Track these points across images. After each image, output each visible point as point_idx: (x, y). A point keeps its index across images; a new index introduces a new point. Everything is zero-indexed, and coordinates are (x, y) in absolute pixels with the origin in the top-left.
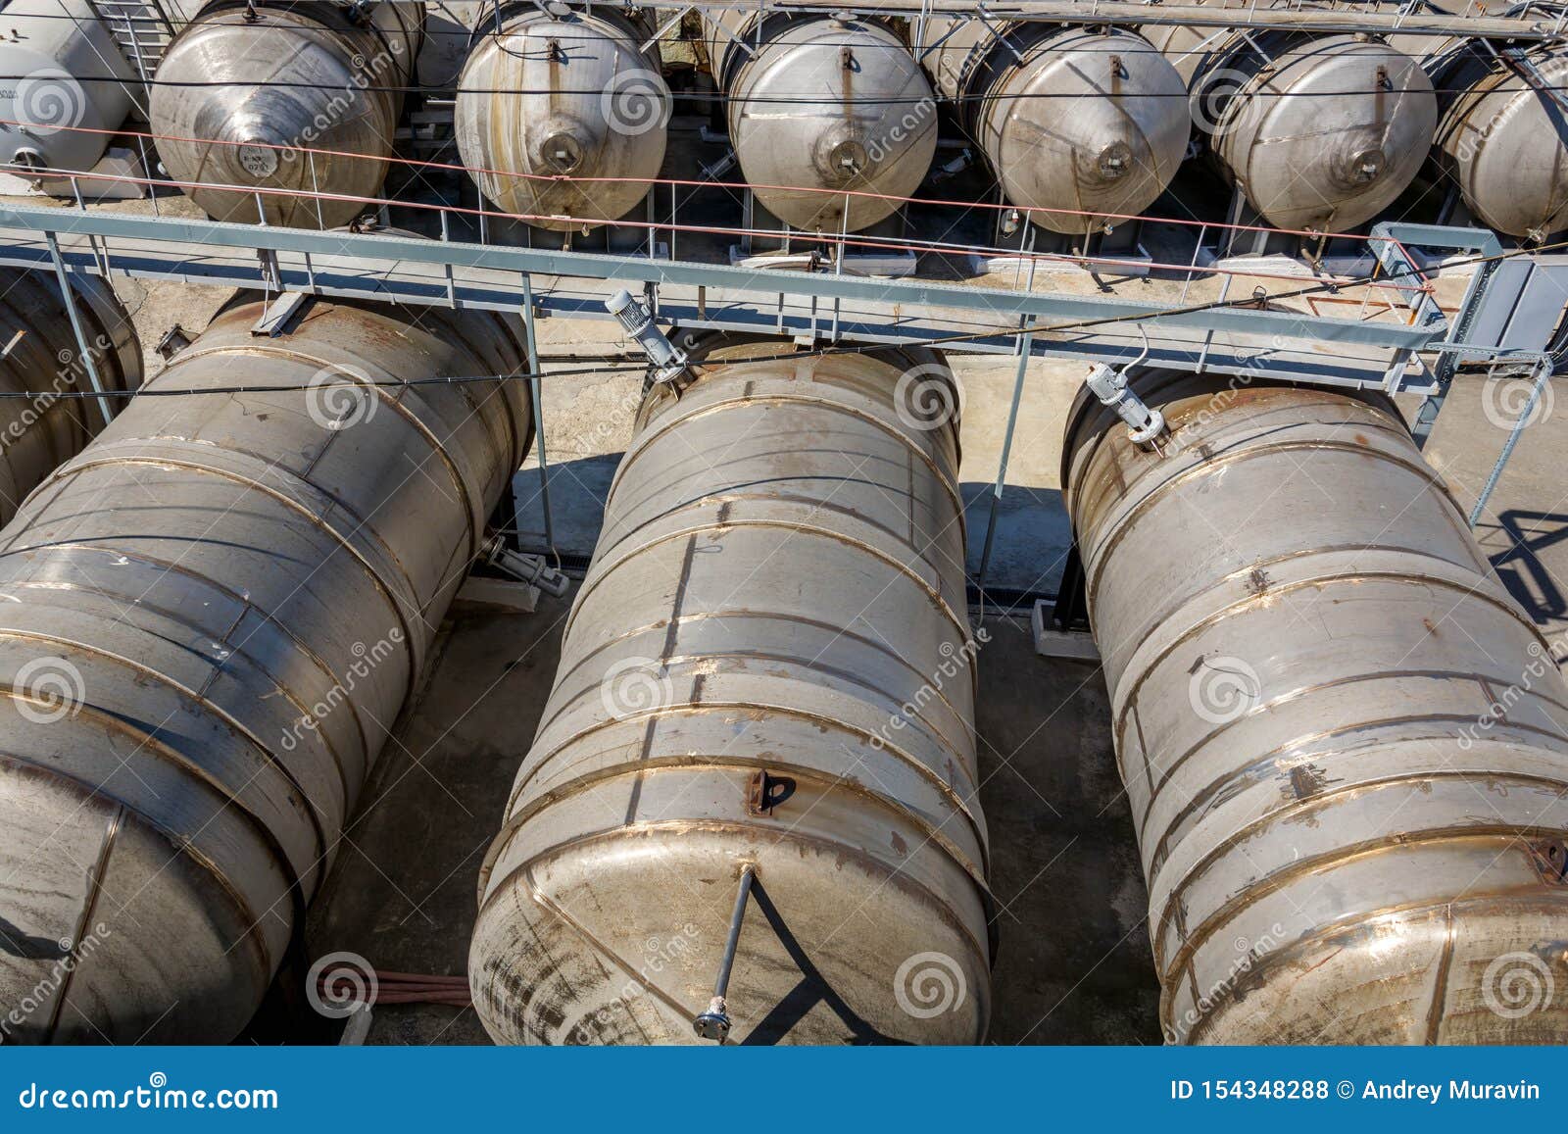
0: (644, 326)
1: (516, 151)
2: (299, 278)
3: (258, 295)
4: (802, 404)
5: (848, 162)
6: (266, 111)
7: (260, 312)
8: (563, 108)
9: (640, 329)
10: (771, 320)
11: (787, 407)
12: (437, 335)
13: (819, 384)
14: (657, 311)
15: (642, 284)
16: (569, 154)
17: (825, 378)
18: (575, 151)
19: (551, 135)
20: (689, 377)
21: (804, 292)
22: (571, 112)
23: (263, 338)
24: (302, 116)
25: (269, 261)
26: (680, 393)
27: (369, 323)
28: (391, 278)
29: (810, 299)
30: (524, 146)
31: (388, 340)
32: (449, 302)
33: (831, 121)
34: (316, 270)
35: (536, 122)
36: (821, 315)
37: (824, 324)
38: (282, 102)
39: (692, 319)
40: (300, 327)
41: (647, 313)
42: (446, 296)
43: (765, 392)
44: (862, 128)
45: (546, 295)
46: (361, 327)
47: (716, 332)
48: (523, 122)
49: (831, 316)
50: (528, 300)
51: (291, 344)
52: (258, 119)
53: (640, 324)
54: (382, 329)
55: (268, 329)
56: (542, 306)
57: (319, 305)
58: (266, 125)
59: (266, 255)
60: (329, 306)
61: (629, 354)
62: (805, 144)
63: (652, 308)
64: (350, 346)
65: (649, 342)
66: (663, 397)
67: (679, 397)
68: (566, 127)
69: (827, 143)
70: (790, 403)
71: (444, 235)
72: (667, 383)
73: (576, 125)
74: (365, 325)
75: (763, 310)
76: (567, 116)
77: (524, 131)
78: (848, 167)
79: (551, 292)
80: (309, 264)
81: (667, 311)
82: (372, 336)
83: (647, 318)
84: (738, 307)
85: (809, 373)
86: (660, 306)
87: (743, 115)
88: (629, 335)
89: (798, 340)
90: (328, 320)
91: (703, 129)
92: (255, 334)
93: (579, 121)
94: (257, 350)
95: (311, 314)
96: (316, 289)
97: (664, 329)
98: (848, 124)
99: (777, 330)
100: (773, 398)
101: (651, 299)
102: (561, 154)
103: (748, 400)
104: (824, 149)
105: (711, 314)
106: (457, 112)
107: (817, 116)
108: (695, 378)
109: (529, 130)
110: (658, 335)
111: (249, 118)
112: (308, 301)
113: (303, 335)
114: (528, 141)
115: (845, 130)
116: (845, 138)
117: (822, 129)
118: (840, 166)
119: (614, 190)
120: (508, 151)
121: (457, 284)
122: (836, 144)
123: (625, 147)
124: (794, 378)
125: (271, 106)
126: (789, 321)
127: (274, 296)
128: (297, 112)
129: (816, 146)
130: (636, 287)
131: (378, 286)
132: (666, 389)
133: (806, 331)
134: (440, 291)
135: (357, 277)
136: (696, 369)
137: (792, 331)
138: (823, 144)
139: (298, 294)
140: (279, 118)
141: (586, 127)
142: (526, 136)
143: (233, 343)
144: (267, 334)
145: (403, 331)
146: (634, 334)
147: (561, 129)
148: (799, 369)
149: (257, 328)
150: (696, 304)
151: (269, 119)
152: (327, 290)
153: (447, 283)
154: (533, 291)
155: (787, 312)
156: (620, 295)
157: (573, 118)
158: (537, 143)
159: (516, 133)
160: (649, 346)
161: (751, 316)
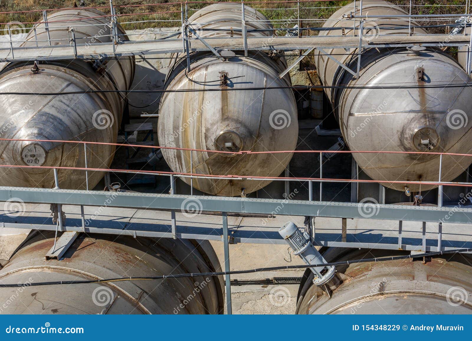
0: (306, 246)
1: (198, 144)
2: (76, 223)
3: (51, 234)
4: (421, 296)
5: (426, 142)
6: (41, 126)
7: (52, 244)
8: (230, 115)
9: (303, 249)
10: (394, 240)
11: (411, 298)
12: (161, 258)
13: (431, 283)
14: (313, 236)
15: (303, 218)
16: (234, 144)
17: (436, 279)
18: (238, 142)
19: (222, 133)
20: (337, 281)
21: (417, 219)
22: (235, 118)
23: (53, 261)
24: (62, 128)
25: (57, 212)
26: (331, 292)
27: (118, 250)
28: (133, 221)
29: (421, 224)
30: (204, 140)
31: (131, 261)
32: (172, 235)
33: (412, 115)
34: (87, 217)
35: (212, 124)
36: (428, 236)
37: (432, 242)
38: (51, 120)
39: (337, 241)
40: (75, 253)
41: (307, 237)
42: (171, 232)
43: (394, 288)
44: (434, 119)
45: (236, 229)
46: (113, 254)
47: (356, 249)
48: (203, 125)
49: (438, 237)
50: (225, 232)
51: (71, 263)
52: (36, 131)
53: (303, 245)
54: (127, 254)
55: (57, 254)
56: (233, 235)
57: (87, 240)
58: (40, 134)
59: (55, 207)
60: (93, 240)
61: (275, 278)
62: (395, 132)
63: (310, 233)
64: (107, 265)
65: (310, 257)
66: (318, 296)
67: (331, 296)
68: (232, 127)
69: (410, 129)
70: (412, 296)
71: (172, 190)
72: (322, 287)
73: (239, 125)
74: (116, 252)
75: (386, 234)
76: (233, 120)
77: (204, 131)
78: (426, 145)
79: (239, 227)
80: (83, 213)
81: (320, 237)
82: (121, 259)
83: (307, 241)
84: (368, 233)
85: (423, 275)
86: (316, 234)
87: (351, 114)
88: (296, 253)
89: (413, 253)
90: (93, 248)
91: (317, 127)
92: (48, 258)
93: (241, 123)
94: (49, 268)
95: (82, 245)
96: (85, 229)
97: (318, 248)
98: (425, 116)
99: (398, 247)
100: (400, 292)
101: (309, 227)
102: (228, 144)
103: (382, 294)
104: (408, 134)
105: (350, 238)
106: (160, 121)
107: (402, 112)
108: (342, 282)
109: (207, 130)
110: (314, 252)
111: (30, 131)
112: (80, 236)
113: (77, 258)
114: (206, 137)
115: (423, 120)
116: (423, 126)
117: (406, 121)
118: (420, 144)
119: (263, 167)
120: (193, 145)
121: (178, 224)
122: (416, 130)
123: (271, 138)
124: (414, 279)
125: (44, 123)
126: (406, 241)
127: (60, 234)
128: (60, 126)
129: (403, 133)
130: (300, 221)
131: (126, 226)
132: (320, 290)
133: (418, 247)
134: (167, 228)
135: (111, 220)
136: (342, 276)
137: (408, 247)
138: (407, 131)
139: (74, 233)
140: (49, 130)
141: (245, 126)
142: (205, 134)
143: (34, 264)
144: (55, 258)
145: (140, 255)
146: (299, 252)
147: (229, 128)
148: (416, 273)
149: (49, 254)
150: (340, 232)
151: (42, 131)
152: (92, 230)
153: (172, 223)
154: (229, 227)
155: (404, 235)
156: (289, 226)
157: (237, 121)
158: (213, 138)
159: (199, 132)
160: (309, 260)
161: (378, 238)
